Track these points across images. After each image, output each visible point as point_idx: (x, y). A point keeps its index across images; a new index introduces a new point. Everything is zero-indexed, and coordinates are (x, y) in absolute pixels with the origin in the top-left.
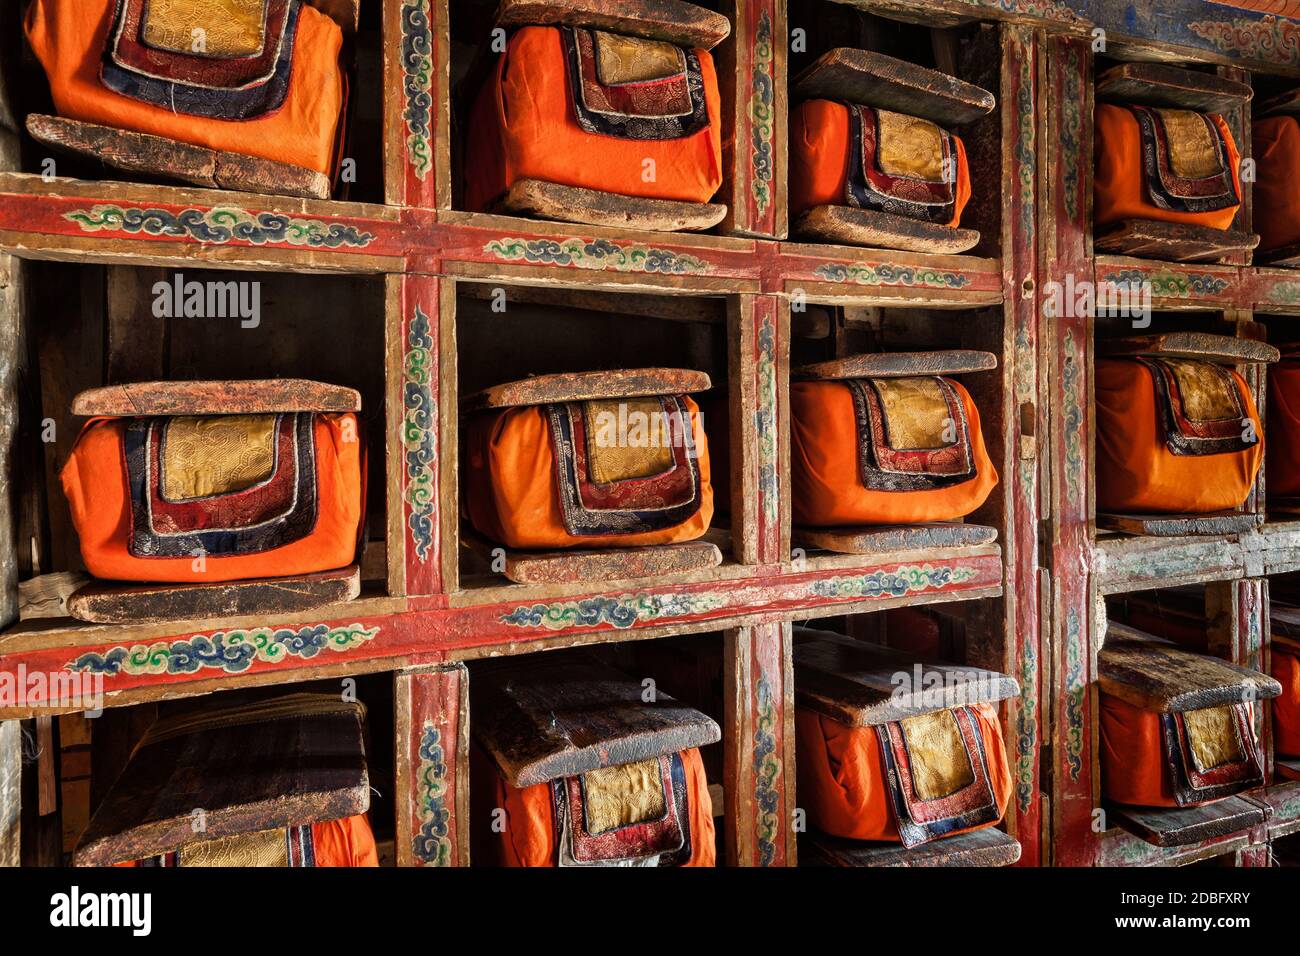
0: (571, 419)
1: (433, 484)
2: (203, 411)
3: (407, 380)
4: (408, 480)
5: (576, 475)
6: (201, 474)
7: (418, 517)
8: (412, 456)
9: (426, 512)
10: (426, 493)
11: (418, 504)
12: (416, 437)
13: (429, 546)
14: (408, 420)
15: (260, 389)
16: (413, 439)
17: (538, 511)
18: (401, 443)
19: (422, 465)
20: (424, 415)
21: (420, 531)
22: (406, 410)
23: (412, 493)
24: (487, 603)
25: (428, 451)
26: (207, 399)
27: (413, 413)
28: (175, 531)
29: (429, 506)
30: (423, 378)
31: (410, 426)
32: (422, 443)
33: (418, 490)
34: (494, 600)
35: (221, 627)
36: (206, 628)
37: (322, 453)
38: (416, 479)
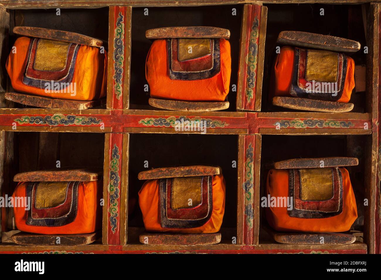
0: (167, 184)
1: (118, 206)
2: (47, 181)
3: (111, 170)
4: (110, 205)
5: (166, 206)
6: (46, 200)
7: (112, 218)
8: (112, 196)
9: (115, 216)
10: (115, 209)
11: (113, 213)
12: (113, 190)
13: (116, 228)
14: (111, 184)
15: (63, 174)
16: (112, 191)
17: (153, 218)
18: (108, 192)
19: (114, 200)
20: (116, 182)
21: (113, 222)
22: (110, 181)
23: (111, 209)
24: (135, 250)
25: (117, 195)
26: (48, 177)
27: (112, 181)
28: (38, 218)
29: (116, 214)
30: (116, 169)
31: (111, 186)
32: (115, 192)
33: (113, 209)
34: (138, 249)
35: (52, 249)
36: (48, 249)
37: (80, 195)
38: (112, 204)
